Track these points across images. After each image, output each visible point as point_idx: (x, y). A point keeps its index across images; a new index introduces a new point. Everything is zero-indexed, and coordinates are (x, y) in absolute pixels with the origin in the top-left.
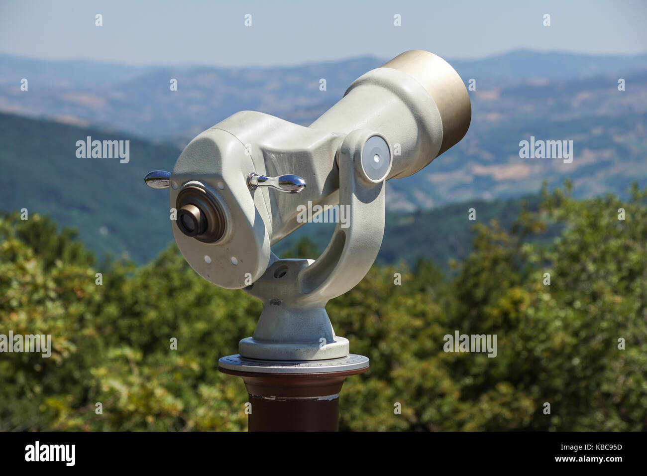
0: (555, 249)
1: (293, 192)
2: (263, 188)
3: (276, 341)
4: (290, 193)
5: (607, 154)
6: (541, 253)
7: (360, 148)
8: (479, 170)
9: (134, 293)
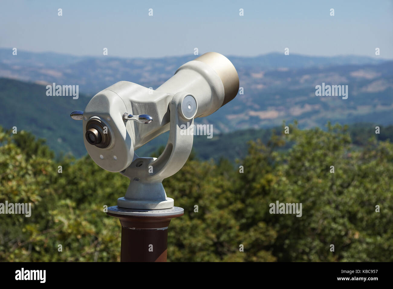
0: (289, 155)
1: (146, 123)
2: (131, 121)
3: (136, 200)
4: (145, 124)
5: (317, 107)
6: (282, 156)
7: (181, 101)
8: (253, 113)
9: (74, 173)
